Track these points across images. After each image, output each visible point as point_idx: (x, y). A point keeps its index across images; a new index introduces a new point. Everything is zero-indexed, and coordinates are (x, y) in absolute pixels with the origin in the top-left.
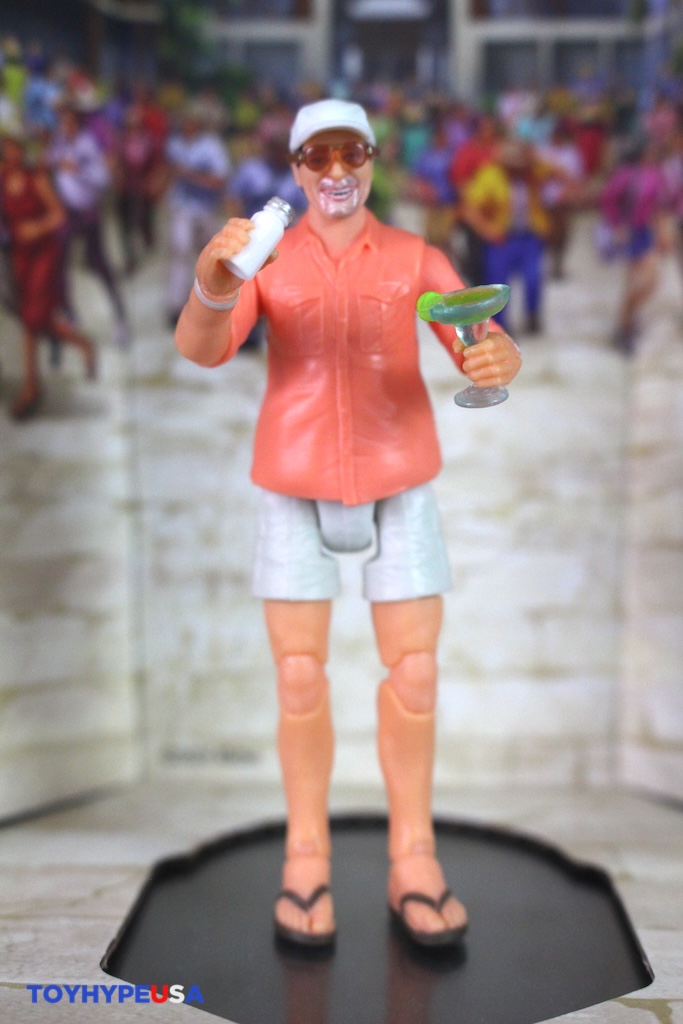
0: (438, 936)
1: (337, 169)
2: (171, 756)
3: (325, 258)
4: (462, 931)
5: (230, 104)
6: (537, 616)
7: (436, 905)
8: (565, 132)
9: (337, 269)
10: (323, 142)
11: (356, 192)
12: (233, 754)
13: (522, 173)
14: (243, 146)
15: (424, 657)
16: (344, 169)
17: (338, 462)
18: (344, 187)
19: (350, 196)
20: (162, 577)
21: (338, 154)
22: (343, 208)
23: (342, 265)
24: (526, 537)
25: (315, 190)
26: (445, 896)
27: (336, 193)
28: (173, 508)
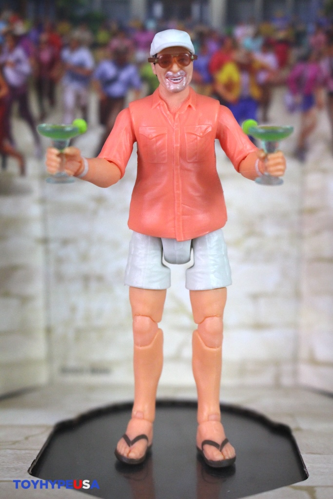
0: (219, 462)
1: (175, 67)
2: (65, 371)
3: (168, 112)
4: (233, 460)
5: (94, 32)
6: (255, 297)
7: (220, 447)
8: (268, 45)
9: (174, 119)
10: (168, 53)
11: (185, 78)
12: (97, 369)
13: (246, 67)
14: (101, 53)
15: (216, 319)
16: (179, 67)
17: (174, 219)
18: (179, 76)
19: (182, 80)
20: (60, 278)
21: (176, 59)
22: (178, 87)
23: (177, 116)
24: (249, 256)
25: (163, 77)
26: (225, 442)
27: (174, 79)
28: (65, 242)
